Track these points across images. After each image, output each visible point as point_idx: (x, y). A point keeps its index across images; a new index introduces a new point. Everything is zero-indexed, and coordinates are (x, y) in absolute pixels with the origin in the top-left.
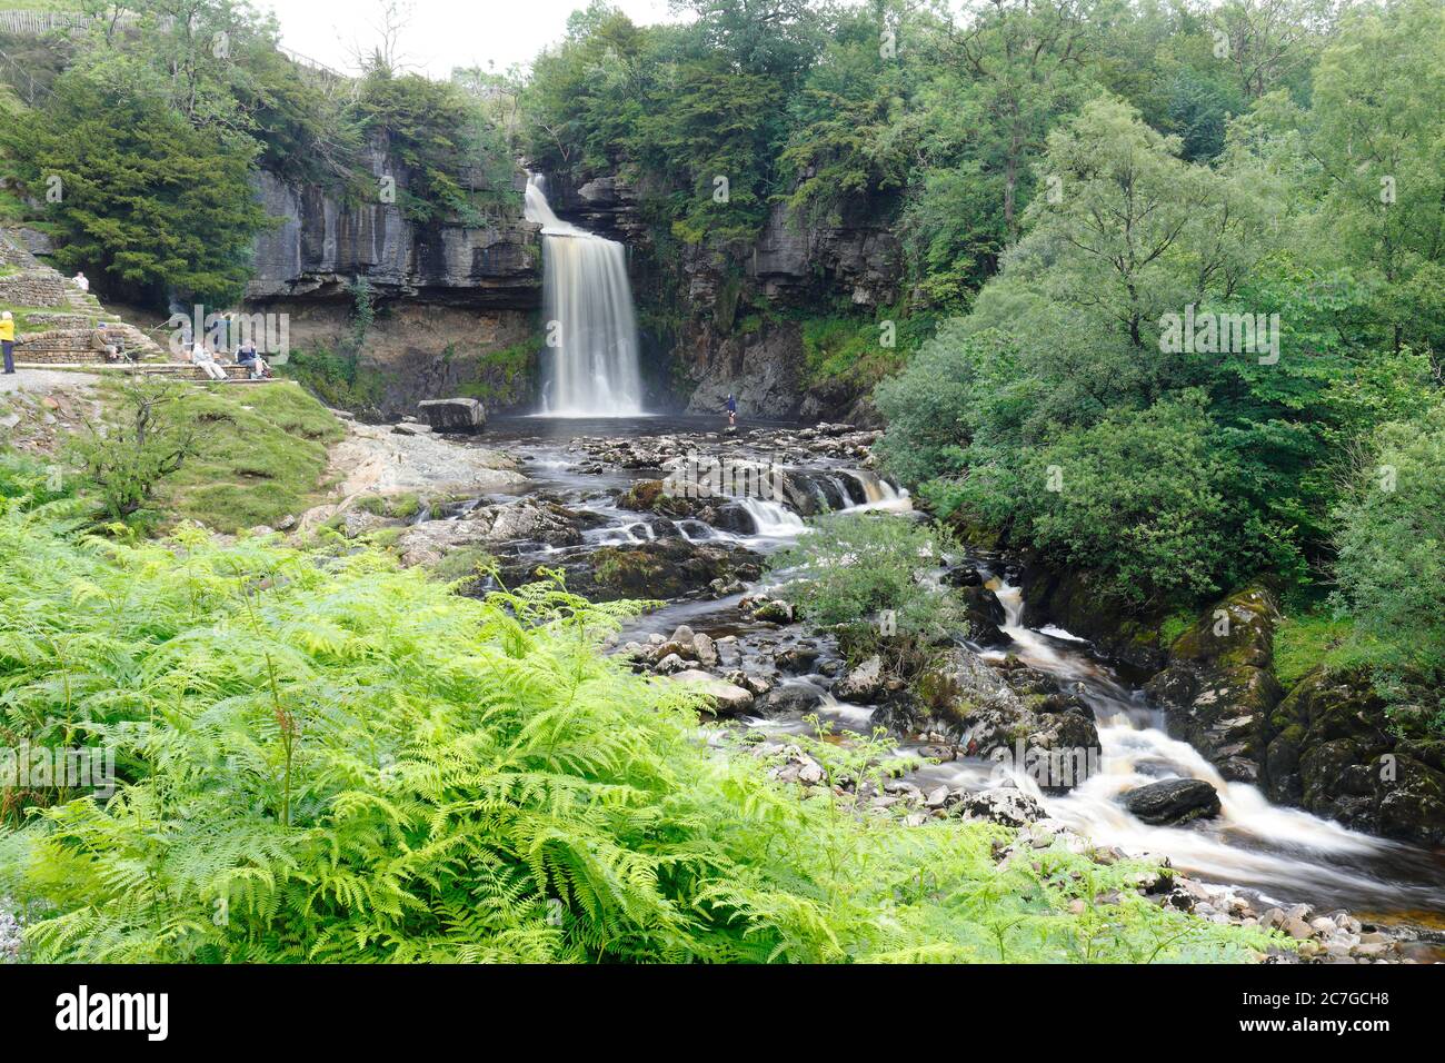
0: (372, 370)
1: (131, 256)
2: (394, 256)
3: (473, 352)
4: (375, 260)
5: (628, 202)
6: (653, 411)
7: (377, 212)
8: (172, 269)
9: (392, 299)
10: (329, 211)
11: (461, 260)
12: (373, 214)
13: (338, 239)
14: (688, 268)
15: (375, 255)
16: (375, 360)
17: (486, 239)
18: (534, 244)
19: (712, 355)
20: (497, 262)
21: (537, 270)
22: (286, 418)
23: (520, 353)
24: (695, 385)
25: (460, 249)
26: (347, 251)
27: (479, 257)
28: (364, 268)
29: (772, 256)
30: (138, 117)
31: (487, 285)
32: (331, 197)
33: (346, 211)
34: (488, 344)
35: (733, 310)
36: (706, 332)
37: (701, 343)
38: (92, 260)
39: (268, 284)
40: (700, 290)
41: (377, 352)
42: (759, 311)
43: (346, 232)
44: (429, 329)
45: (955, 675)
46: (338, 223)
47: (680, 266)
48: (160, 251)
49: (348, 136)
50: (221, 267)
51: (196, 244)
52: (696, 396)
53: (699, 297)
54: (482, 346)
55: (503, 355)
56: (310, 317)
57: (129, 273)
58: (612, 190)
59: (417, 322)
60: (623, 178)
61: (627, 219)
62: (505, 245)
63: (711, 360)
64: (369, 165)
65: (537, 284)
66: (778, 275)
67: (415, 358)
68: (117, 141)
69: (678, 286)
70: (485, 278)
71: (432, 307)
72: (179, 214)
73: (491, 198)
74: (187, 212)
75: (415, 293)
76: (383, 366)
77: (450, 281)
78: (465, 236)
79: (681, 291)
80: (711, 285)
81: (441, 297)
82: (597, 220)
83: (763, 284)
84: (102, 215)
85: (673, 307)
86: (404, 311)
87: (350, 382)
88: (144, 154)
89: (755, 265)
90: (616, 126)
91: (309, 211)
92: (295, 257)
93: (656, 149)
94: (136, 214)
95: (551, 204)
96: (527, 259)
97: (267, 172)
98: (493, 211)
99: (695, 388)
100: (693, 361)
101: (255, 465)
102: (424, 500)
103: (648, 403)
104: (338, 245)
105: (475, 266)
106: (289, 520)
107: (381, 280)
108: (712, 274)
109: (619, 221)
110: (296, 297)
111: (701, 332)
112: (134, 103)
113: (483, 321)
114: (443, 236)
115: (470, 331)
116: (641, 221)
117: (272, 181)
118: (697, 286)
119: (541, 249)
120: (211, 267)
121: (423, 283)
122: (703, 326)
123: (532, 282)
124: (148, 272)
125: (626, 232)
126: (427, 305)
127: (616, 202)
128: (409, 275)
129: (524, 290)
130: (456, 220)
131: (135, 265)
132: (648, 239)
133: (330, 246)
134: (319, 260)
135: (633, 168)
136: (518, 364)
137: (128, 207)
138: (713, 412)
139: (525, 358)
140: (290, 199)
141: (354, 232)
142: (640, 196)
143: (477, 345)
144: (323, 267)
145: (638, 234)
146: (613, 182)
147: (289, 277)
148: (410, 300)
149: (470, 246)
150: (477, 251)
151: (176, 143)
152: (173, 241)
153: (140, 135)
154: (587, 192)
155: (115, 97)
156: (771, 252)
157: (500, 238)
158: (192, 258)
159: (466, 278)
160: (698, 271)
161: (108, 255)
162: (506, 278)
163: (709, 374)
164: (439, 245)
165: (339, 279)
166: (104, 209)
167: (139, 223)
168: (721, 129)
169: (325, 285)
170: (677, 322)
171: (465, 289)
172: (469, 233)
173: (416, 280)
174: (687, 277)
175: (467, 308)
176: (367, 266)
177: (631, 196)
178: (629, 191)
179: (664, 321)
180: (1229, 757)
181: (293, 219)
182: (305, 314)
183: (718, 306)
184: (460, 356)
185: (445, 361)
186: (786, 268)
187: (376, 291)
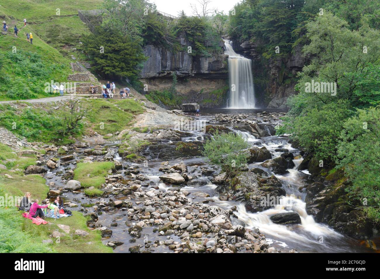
0: (180, 96)
1: (107, 68)
2: (186, 65)
3: (208, 91)
4: (181, 67)
5: (254, 48)
6: (258, 107)
7: (182, 54)
8: (117, 71)
9: (187, 77)
10: (168, 54)
11: (205, 66)
12: (181, 54)
13: (171, 62)
14: (270, 66)
15: (181, 65)
16: (181, 93)
17: (212, 60)
18: (225, 61)
19: (276, 91)
20: (215, 66)
21: (227, 67)
22: (126, 108)
23: (221, 91)
24: (270, 100)
25: (205, 63)
26: (173, 65)
27: (210, 65)
28: (178, 69)
29: (293, 62)
30: (111, 34)
31: (212, 72)
32: (169, 51)
33: (173, 54)
34: (213, 89)
35: (282, 78)
36: (275, 84)
37: (273, 87)
38: (99, 70)
39: (152, 74)
40: (274, 72)
41: (182, 91)
42: (290, 78)
43: (173, 60)
44: (198, 85)
45: (241, 179)
46: (171, 57)
47: (268, 65)
48: (114, 67)
49: (172, 35)
50: (131, 70)
51: (123, 65)
52: (271, 103)
53: (274, 74)
54: (211, 89)
55: (216, 91)
56: (165, 82)
57: (106, 72)
58: (249, 44)
59: (195, 83)
60: (251, 41)
61: (254, 52)
62: (217, 61)
63: (276, 92)
64: (179, 42)
65: (226, 72)
66: (295, 67)
67: (193, 92)
68: (106, 40)
69: (268, 71)
70: (212, 70)
71: (198, 79)
72: (119, 57)
73: (213, 49)
74: (121, 57)
75: (193, 75)
76: (183, 95)
77: (202, 72)
78: (206, 59)
79: (268, 72)
80: (277, 71)
81: (200, 76)
82: (246, 53)
83: (291, 70)
84: (102, 59)
85: (266, 77)
86: (191, 80)
87: (171, 99)
88: (112, 43)
89: (289, 64)
90: (250, 26)
91: (163, 55)
92: (159, 67)
93: (260, 32)
94: (108, 58)
95: (234, 49)
96: (223, 65)
97: (152, 45)
98: (213, 52)
99: (271, 100)
100: (271, 93)
101: (113, 119)
102: (150, 128)
103: (257, 105)
104: (171, 63)
105: (209, 67)
106: (118, 132)
107: (183, 72)
108: (277, 67)
109: (251, 53)
110: (160, 77)
111: (274, 84)
112: (111, 30)
113: (212, 82)
114: (200, 60)
115: (209, 85)
116: (257, 53)
117: (153, 47)
118: (273, 71)
119: (227, 62)
120: (127, 70)
121: (195, 72)
122: (274, 82)
123: (225, 71)
124: (111, 72)
125: (253, 56)
126: (197, 78)
127: (251, 48)
128: (191, 70)
129: (223, 74)
130: (203, 55)
131: (108, 70)
132: (259, 58)
133: (169, 63)
134: (166, 67)
135: (254, 38)
136: (220, 94)
137: (107, 56)
138: (275, 108)
139: (223, 92)
140: (158, 52)
141: (175, 60)
142: (256, 46)
143: (210, 89)
144: (167, 69)
145: (256, 57)
146: (249, 42)
147: (158, 72)
148: (192, 77)
149: (207, 62)
150: (209, 63)
151: (119, 40)
152: (117, 64)
153: (111, 38)
154: (243, 45)
155: (106, 29)
156: (293, 60)
157: (215, 59)
158: (122, 68)
159: (206, 71)
160: (273, 67)
161: (102, 68)
162: (218, 70)
163: (275, 96)
164: (199, 62)
165: (171, 72)
166: (102, 57)
167: (109, 60)
168: (276, 25)
169: (168, 74)
170: (267, 81)
171: (206, 74)
172: (207, 58)
173: (193, 72)
174: (270, 68)
175: (208, 79)
176: (179, 68)
177: (254, 46)
178: (254, 45)
179: (263, 81)
180: (312, 208)
181: (159, 57)
182: (164, 81)
183: (279, 77)
184: (205, 92)
185: (201, 93)
186: (297, 65)
187: (182, 75)
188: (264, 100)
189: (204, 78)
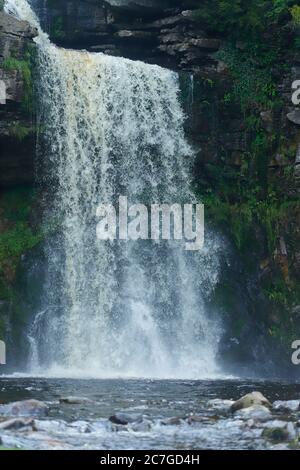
6: (234, 372)
79: (281, 156)
85: (266, 187)
109: (166, 39)
119: (34, 65)
132: (221, 66)
145: (203, 58)
170: (272, 211)
188: (269, 324)
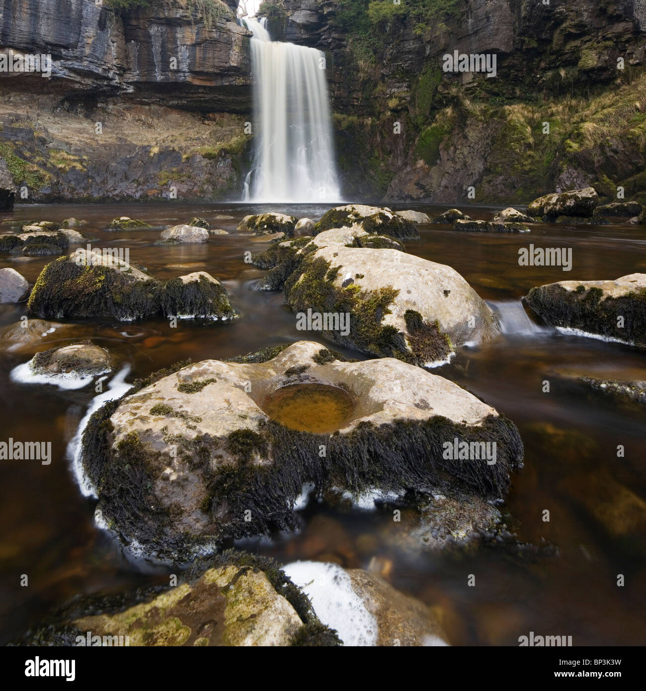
9: (104, 92)
20: (204, 59)
21: (245, 68)
31: (196, 82)
65: (246, 84)
70: (195, 75)
75: (131, 90)
107: (76, 65)
108: (407, 73)
118: (393, 86)
121: (137, 79)
123: (240, 82)
126: (148, 104)
128: (118, 68)
148: (129, 98)
162: (216, 76)
163: (405, 164)
187: (78, 79)
189: (171, 103)
